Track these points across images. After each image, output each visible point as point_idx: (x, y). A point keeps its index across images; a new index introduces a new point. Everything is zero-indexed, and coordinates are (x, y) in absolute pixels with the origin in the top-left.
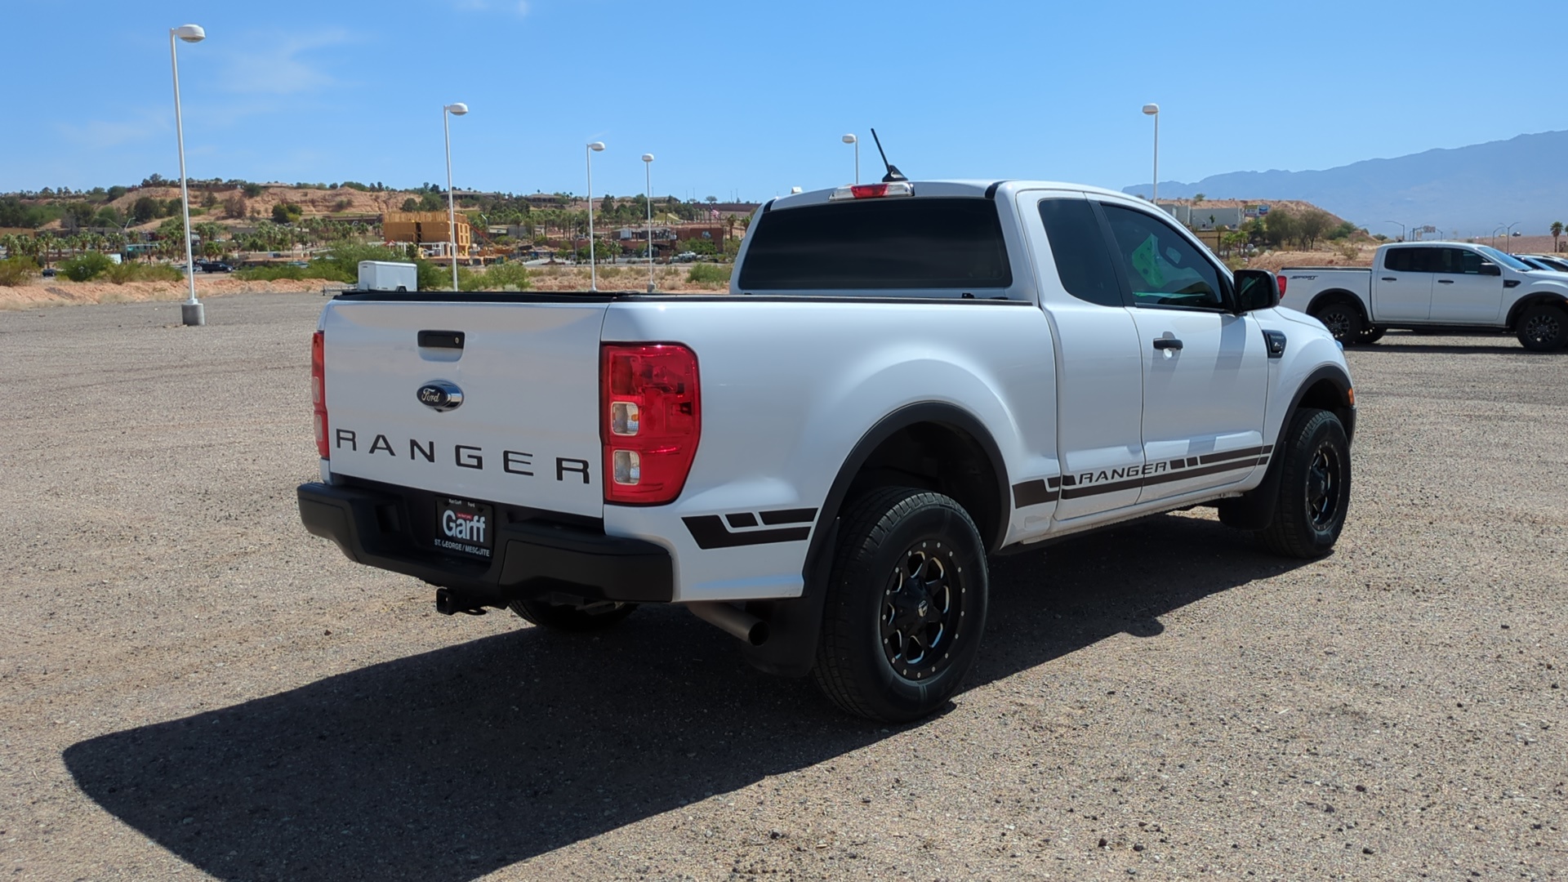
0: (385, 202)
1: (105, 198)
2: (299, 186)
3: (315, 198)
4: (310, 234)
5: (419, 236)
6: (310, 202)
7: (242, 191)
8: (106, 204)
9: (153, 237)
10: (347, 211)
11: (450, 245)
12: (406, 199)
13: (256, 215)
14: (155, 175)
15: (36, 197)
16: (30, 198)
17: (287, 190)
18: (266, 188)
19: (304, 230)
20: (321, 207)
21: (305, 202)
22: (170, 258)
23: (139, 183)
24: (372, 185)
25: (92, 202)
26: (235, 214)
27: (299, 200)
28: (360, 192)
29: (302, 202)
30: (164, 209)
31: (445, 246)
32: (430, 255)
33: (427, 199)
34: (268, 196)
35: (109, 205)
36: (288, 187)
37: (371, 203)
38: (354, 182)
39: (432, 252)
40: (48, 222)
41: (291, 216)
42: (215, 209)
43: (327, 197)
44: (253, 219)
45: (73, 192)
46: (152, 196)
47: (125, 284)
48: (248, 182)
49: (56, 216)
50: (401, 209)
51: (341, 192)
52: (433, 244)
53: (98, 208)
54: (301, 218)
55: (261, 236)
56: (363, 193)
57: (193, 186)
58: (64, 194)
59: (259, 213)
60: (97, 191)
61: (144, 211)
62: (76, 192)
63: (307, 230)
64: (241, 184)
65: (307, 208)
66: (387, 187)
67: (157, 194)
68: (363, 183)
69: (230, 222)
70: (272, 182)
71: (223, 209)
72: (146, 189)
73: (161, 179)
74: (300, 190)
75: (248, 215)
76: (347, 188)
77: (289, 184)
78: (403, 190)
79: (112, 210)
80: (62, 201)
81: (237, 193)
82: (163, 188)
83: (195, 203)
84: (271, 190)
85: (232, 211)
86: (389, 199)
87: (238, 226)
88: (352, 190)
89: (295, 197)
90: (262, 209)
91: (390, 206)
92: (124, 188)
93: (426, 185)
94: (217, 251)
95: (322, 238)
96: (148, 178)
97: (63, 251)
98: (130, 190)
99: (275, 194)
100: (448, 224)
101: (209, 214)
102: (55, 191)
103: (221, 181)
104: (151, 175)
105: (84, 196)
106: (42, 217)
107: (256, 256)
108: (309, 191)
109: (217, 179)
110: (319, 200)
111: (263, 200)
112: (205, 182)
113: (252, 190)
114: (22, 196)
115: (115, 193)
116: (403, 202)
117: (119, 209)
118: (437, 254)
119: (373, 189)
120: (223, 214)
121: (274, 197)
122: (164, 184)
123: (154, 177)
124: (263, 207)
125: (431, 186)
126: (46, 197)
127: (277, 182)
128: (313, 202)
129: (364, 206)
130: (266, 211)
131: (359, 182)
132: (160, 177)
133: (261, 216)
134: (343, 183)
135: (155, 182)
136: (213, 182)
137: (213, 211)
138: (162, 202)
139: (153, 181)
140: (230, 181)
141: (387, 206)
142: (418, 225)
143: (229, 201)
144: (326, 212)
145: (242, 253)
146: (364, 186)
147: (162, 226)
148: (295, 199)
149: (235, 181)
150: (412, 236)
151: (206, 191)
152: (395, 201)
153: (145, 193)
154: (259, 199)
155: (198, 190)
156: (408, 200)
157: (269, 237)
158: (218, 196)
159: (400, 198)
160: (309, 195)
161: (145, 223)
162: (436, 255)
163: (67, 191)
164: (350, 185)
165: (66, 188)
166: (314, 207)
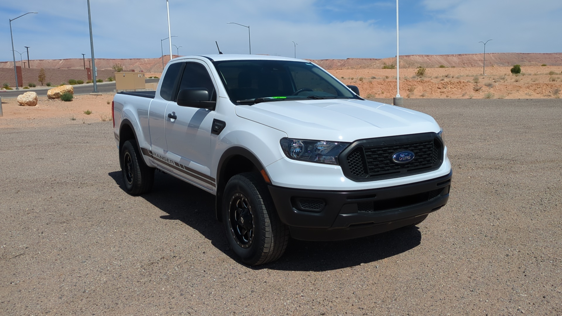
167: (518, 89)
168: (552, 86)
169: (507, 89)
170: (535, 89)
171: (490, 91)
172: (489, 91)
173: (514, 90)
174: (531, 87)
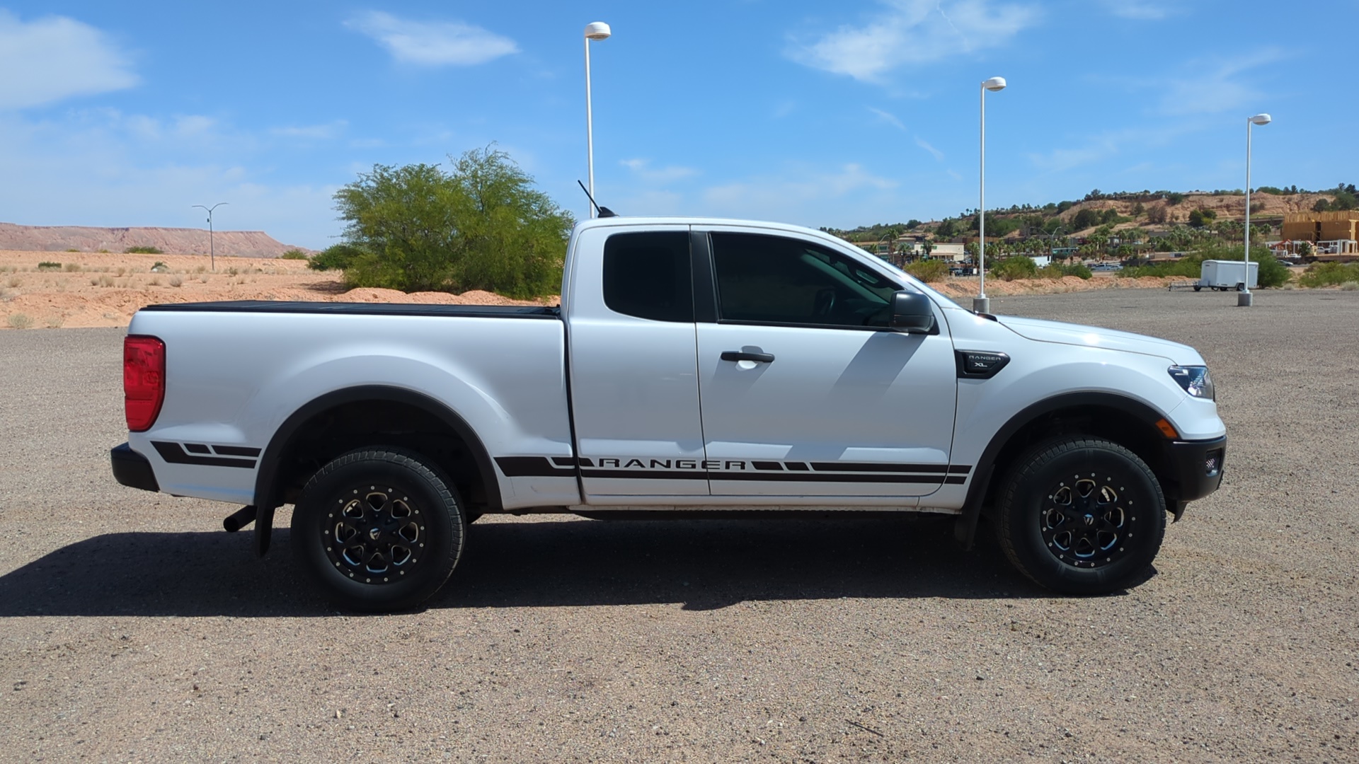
0: (1297, 204)
1: (1056, 211)
2: (1217, 193)
3: (1230, 203)
4: (1219, 235)
5: (1318, 234)
6: (1224, 207)
7: (1166, 200)
8: (1055, 216)
9: (1083, 241)
10: (1258, 214)
11: (1350, 242)
12: (1318, 200)
13: (1174, 220)
14: (1096, 191)
15: (1007, 213)
16: (1003, 214)
17: (1205, 197)
18: (1187, 196)
19: (1213, 232)
20: (1234, 211)
21: (1221, 207)
22: (1093, 258)
23: (1082, 198)
24: (1287, 189)
25: (1045, 215)
26: (1156, 220)
27: (1215, 205)
28: (1272, 196)
29: (1217, 207)
30: (1100, 218)
31: (1344, 244)
32: (1326, 252)
33: (1340, 199)
34: (1187, 203)
35: (1058, 217)
36: (1207, 195)
37: (1283, 205)
38: (1270, 187)
39: (1329, 249)
40: (1011, 232)
41: (1205, 220)
42: (1141, 216)
43: (1241, 202)
44: (1171, 224)
45: (1033, 208)
46: (1091, 207)
47: (1013, 281)
48: (1172, 192)
49: (1017, 227)
50: (1311, 209)
51: (1255, 196)
52: (1330, 242)
53: (1047, 220)
54: (1214, 222)
55: (1172, 239)
56: (1276, 196)
57: (1125, 198)
58: (1027, 209)
59: (1177, 218)
60: (1051, 206)
61: (1083, 220)
62: (1036, 207)
63: (1216, 232)
64: (1166, 195)
65: (1222, 213)
66: (1302, 190)
67: (1096, 206)
68: (1278, 188)
69: (1151, 227)
70: (1194, 191)
71: (1146, 217)
72: (1088, 202)
73: (1101, 193)
74: (1217, 197)
75: (1168, 220)
76: (1261, 193)
77: (1208, 191)
78: (1317, 191)
79: (1058, 220)
80: (1024, 215)
81: (1162, 202)
82: (1101, 201)
83: (1125, 212)
84: (1191, 198)
85: (1154, 218)
86: (1301, 201)
87: (1156, 231)
88: (1265, 195)
89: (1211, 203)
90: (1181, 215)
91: (1301, 207)
92: (1070, 202)
93: (1341, 185)
94: (1128, 252)
95: (1228, 239)
96: (1090, 194)
97: (1011, 254)
98: (1075, 204)
99: (1193, 202)
100: (1350, 223)
101: (1136, 221)
102: (1021, 207)
103: (1149, 192)
104: (1092, 190)
105: (1041, 211)
106: (1007, 228)
107: (1162, 256)
108: (1224, 197)
109: (1146, 191)
110: (1234, 205)
111: (1183, 208)
112: (1135, 194)
113: (1174, 199)
114: (997, 212)
115: (1064, 206)
116: (1315, 202)
117: (1063, 220)
118: (1334, 251)
119: (1286, 192)
120: (1147, 221)
121: (1193, 204)
122: (1102, 197)
123: (1095, 192)
124: (1181, 213)
125: (1346, 186)
126: (1013, 213)
127: (1198, 191)
128: (1228, 207)
129: (1275, 208)
130: (1184, 216)
131: (1274, 187)
132: (1099, 192)
133: (1179, 221)
134: (1257, 188)
135: (1095, 197)
136: (1142, 194)
137: (1139, 219)
138: (1099, 212)
139: (1094, 196)
140: (1157, 192)
141: (1299, 207)
142: (1318, 225)
143: (1153, 208)
144: (1238, 216)
145: (1152, 254)
146: (1279, 190)
147: (1095, 232)
148: (1211, 205)
149: (1161, 192)
150: (1311, 235)
151: (1136, 201)
152: (1307, 202)
153: (1086, 206)
154: (1179, 206)
155: (1129, 202)
156: (1320, 200)
157: (1180, 239)
158: (1146, 206)
159: (1312, 200)
160: (1224, 201)
161: (1083, 230)
162: (1332, 252)
163: (1029, 207)
164: (1265, 190)
165: (1028, 205)
166: (1228, 211)
167: (81, 304)
168: (157, 297)
169: (54, 304)
170: (119, 305)
171: (9, 309)
172: (8, 311)
173: (72, 307)
174: (107, 300)
